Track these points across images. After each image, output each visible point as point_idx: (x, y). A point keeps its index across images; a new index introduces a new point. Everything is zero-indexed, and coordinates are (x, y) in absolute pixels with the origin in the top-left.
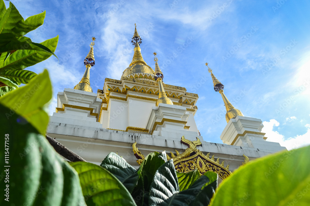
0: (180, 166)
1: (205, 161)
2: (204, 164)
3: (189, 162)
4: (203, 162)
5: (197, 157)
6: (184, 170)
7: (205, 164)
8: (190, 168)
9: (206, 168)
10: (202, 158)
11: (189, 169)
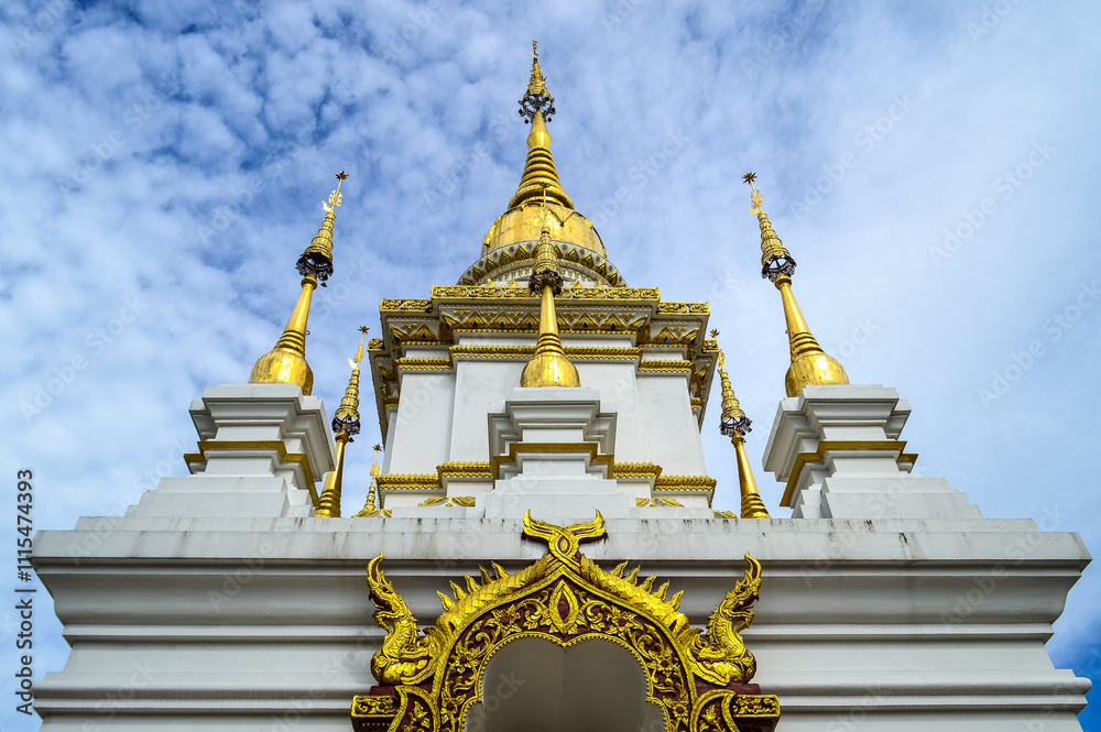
0: (490, 622)
1: (581, 594)
2: (576, 607)
3: (522, 604)
4: (574, 598)
5: (554, 584)
6: (501, 633)
7: (580, 604)
8: (525, 624)
9: (583, 618)
10: (573, 586)
11: (519, 630)
